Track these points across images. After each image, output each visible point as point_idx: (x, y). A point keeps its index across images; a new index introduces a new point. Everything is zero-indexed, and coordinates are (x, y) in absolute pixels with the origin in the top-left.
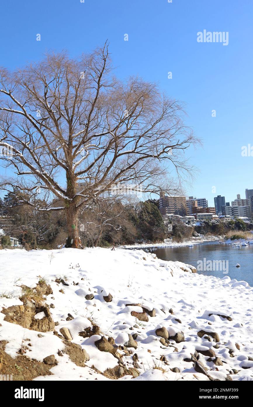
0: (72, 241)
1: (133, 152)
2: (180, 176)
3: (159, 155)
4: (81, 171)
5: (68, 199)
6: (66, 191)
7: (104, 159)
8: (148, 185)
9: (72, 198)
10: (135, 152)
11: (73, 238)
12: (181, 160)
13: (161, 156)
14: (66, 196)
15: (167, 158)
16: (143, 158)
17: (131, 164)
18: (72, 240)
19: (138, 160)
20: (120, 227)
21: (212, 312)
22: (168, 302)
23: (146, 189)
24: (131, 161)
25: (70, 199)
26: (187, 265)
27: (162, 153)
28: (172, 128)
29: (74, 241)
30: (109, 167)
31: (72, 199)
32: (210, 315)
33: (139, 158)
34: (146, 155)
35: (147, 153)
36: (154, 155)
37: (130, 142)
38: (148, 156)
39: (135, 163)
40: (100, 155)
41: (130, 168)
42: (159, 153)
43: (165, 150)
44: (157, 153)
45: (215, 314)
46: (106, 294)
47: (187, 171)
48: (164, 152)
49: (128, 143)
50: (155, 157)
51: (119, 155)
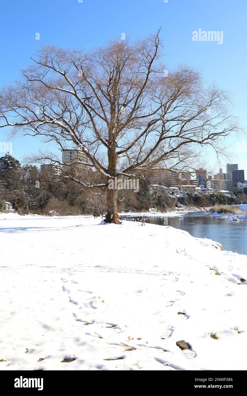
1: (177, 136)
2: (220, 161)
3: (203, 141)
4: (122, 151)
5: (110, 176)
6: (107, 169)
7: (145, 140)
8: (184, 167)
9: (113, 175)
10: (180, 136)
11: (113, 213)
12: (222, 147)
13: (205, 142)
14: (107, 174)
15: (209, 144)
16: (188, 142)
17: (174, 148)
18: (112, 216)
19: (181, 144)
23: (181, 170)
25: (111, 177)
27: (207, 139)
29: (114, 217)
30: (153, 148)
31: (113, 177)
33: (182, 142)
35: (190, 138)
37: (173, 126)
38: (192, 141)
39: (179, 146)
40: (139, 135)
41: (173, 150)
42: (203, 139)
43: (210, 137)
47: (226, 157)
49: (171, 127)
50: (199, 142)
51: (164, 138)
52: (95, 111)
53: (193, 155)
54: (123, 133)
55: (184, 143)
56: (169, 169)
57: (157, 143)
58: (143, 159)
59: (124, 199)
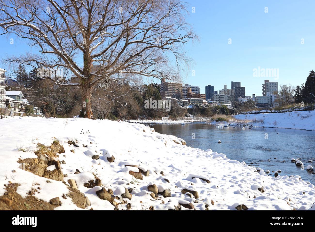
0: (85, 112)
1: (141, 42)
3: (163, 46)
6: (82, 70)
8: (152, 71)
9: (87, 76)
10: (143, 41)
11: (86, 110)
12: (181, 52)
13: (165, 47)
14: (82, 74)
15: (169, 50)
16: (150, 47)
17: (139, 52)
19: (145, 49)
20: (126, 105)
21: (195, 175)
22: (160, 165)
23: (150, 74)
24: (139, 50)
25: (85, 77)
26: (179, 138)
27: (165, 44)
28: (175, 24)
30: (121, 52)
31: (87, 78)
32: (193, 178)
33: (146, 47)
34: (153, 45)
36: (158, 46)
37: (139, 33)
38: (154, 46)
39: (143, 51)
40: (113, 42)
41: (137, 55)
42: (163, 45)
43: (169, 43)
44: (161, 44)
45: (197, 178)
46: (110, 156)
47: (184, 61)
48: (167, 44)
49: (137, 34)
50: (159, 47)
51: (130, 43)
54: (103, 40)
55: (147, 48)
56: (139, 73)
58: (113, 62)
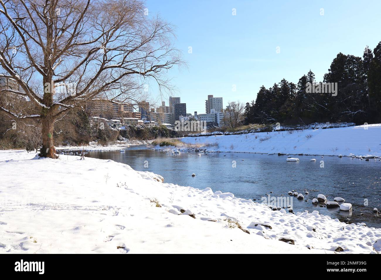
1: (120, 67)
2: (162, 94)
3: (146, 73)
4: (59, 79)
5: (45, 107)
6: (42, 98)
7: (85, 69)
8: (126, 98)
9: (49, 106)
10: (122, 66)
11: (49, 146)
12: (165, 80)
13: (147, 74)
14: (43, 104)
15: (151, 76)
16: (130, 73)
17: (117, 78)
18: (48, 150)
19: (124, 75)
21: (257, 223)
23: (123, 102)
25: (47, 107)
27: (150, 71)
28: (160, 49)
29: (50, 150)
30: (94, 78)
31: (49, 108)
32: (256, 225)
33: (124, 73)
34: (132, 71)
35: (133, 69)
36: (140, 72)
37: (115, 56)
38: (134, 72)
39: (121, 77)
40: (79, 64)
41: (115, 81)
42: (146, 71)
43: (153, 69)
45: (260, 225)
47: (168, 90)
49: (114, 57)
50: (141, 74)
51: (106, 68)
52: (28, 34)
53: (136, 86)
54: (61, 60)
55: (126, 74)
56: (110, 101)
57: (98, 73)
58: (82, 89)
59: (61, 131)
